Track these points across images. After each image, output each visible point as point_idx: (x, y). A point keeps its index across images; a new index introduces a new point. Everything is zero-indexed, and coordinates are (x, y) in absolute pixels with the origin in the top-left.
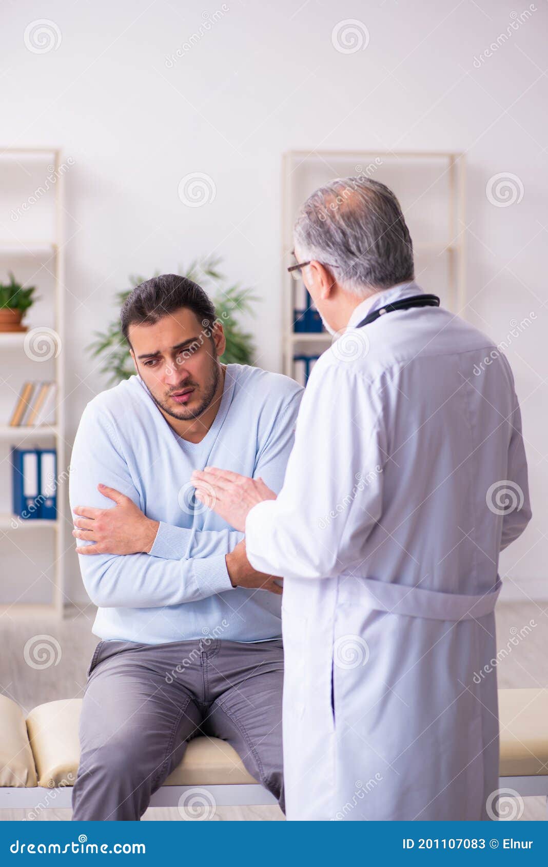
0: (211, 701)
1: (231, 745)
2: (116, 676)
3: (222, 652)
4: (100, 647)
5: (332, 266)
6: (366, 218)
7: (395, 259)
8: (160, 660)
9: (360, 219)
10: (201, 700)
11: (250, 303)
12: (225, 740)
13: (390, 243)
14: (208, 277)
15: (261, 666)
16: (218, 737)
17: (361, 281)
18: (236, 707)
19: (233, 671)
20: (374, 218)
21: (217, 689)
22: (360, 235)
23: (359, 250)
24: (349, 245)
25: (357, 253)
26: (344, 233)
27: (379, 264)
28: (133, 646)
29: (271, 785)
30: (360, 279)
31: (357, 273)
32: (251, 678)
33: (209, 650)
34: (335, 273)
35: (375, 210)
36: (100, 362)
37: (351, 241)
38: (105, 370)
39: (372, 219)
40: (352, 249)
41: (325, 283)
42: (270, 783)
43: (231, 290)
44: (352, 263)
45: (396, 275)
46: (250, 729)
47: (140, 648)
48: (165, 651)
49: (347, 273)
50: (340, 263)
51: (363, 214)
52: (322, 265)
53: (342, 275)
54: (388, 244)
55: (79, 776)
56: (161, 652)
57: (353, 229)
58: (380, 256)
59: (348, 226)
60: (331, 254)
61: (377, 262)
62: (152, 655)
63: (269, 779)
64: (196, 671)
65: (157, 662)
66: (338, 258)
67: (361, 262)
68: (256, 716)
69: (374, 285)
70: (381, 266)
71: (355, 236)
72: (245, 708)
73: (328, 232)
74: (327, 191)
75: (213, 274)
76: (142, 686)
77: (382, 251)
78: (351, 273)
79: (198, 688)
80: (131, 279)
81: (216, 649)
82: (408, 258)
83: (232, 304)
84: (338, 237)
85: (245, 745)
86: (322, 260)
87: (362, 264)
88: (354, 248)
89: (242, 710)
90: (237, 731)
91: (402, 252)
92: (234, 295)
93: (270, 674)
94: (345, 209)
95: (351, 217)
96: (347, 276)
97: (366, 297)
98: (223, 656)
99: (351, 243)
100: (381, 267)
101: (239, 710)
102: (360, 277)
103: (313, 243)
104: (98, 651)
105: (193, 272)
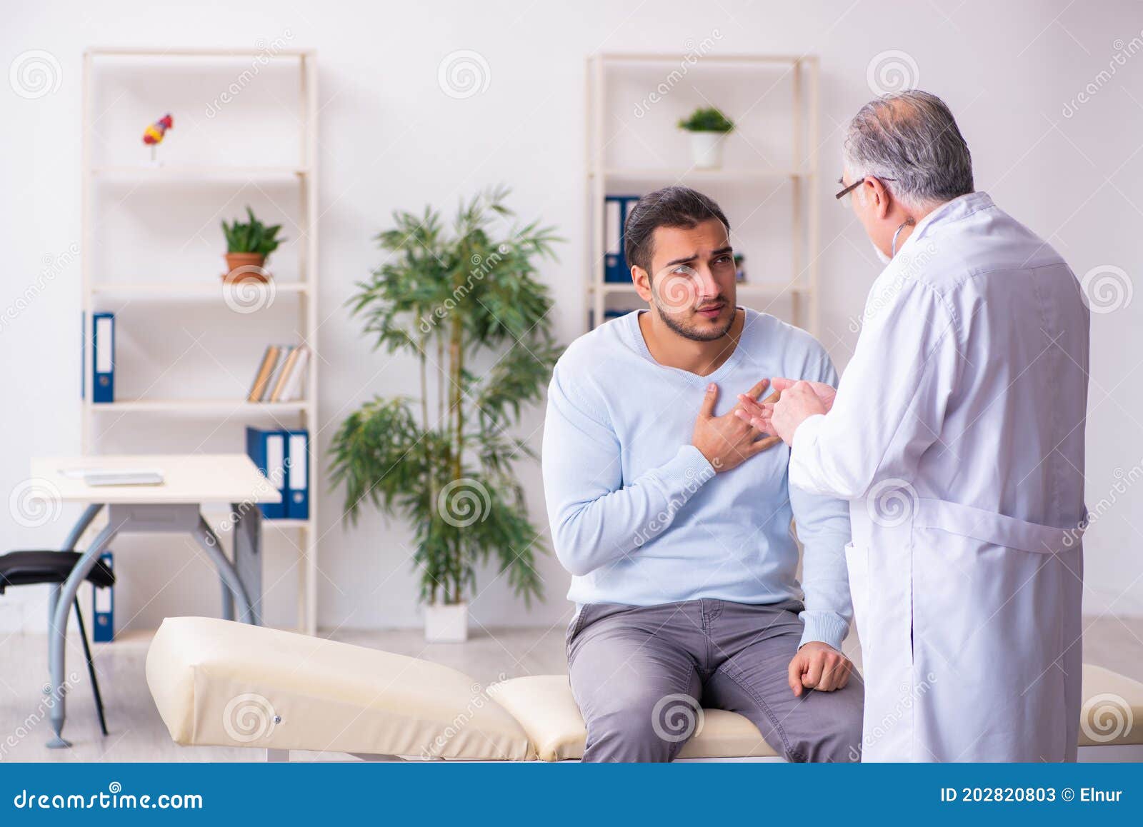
0: (712, 668)
1: (745, 716)
2: (612, 639)
3: (724, 614)
4: (586, 610)
5: (889, 180)
6: (922, 126)
7: (954, 169)
8: (656, 622)
9: (915, 127)
10: (703, 666)
11: (552, 245)
12: (732, 711)
13: (949, 149)
14: (495, 213)
15: (769, 628)
16: (723, 708)
17: (921, 193)
18: (750, 672)
19: (738, 634)
20: (930, 126)
21: (723, 653)
22: (917, 143)
23: (918, 160)
24: (905, 153)
25: (916, 163)
26: (899, 142)
27: (938, 174)
28: (624, 608)
29: (797, 756)
30: (919, 192)
31: (916, 184)
32: (756, 643)
33: (711, 612)
34: (893, 187)
35: (931, 118)
36: (360, 321)
37: (908, 149)
38: (367, 330)
39: (928, 127)
40: (910, 158)
41: (881, 199)
42: (796, 754)
43: (528, 229)
44: (911, 173)
45: (956, 187)
46: (767, 696)
47: (632, 610)
48: (661, 613)
49: (905, 185)
50: (898, 175)
51: (919, 122)
52: (877, 179)
53: (900, 188)
54: (947, 152)
55: (588, 747)
56: (657, 613)
57: (909, 138)
58: (939, 164)
59: (904, 134)
60: (887, 166)
61: (936, 171)
62: (647, 617)
63: (795, 750)
64: (698, 635)
65: (654, 624)
66: (895, 169)
67: (920, 172)
68: (771, 682)
69: (935, 197)
70: (941, 176)
71: (912, 144)
72: (758, 674)
73: (882, 143)
74: (877, 103)
75: (500, 209)
76: (646, 649)
77: (941, 159)
78: (910, 184)
79: (701, 653)
80: (395, 216)
81: (718, 610)
82: (967, 169)
83: (530, 246)
84: (895, 147)
85: (762, 714)
86: (878, 175)
87: (922, 175)
88: (911, 157)
89: (755, 676)
90: (749, 700)
91: (961, 163)
92: (531, 235)
93: (782, 637)
94: (899, 118)
95: (905, 126)
96: (906, 189)
97: (930, 211)
98: (726, 618)
99: (908, 153)
100: (941, 178)
101: (750, 676)
102: (920, 189)
103: (866, 158)
104: (583, 615)
105: (476, 206)
